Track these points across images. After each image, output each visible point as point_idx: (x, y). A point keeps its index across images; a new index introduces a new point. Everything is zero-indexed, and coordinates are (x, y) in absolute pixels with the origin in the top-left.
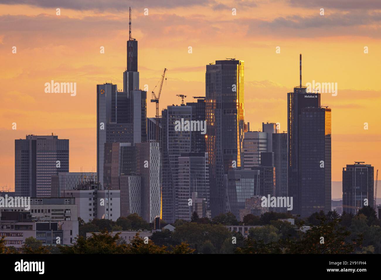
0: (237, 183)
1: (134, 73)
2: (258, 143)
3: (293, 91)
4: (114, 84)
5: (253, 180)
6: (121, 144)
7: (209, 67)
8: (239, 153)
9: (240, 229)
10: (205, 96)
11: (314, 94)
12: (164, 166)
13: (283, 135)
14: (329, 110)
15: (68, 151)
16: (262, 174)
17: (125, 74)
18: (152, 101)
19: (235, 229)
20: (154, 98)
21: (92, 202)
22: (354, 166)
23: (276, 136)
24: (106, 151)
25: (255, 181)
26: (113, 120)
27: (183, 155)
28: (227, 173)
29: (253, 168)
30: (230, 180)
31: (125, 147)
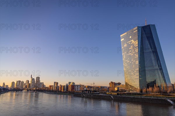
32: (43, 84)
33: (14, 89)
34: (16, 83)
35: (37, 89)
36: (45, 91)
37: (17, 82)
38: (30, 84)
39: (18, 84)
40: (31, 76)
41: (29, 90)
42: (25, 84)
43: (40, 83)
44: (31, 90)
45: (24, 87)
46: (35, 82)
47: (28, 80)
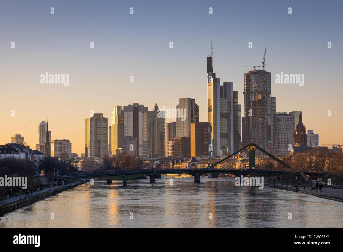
32: (301, 126)
33: (108, 162)
34: (113, 121)
35: (258, 161)
36: (314, 176)
37: (121, 113)
38: (206, 125)
39: (129, 132)
40: (210, 69)
41: (203, 172)
42: (172, 126)
43: (278, 117)
44: (214, 173)
45: (168, 151)
46: (237, 108)
47: (192, 102)
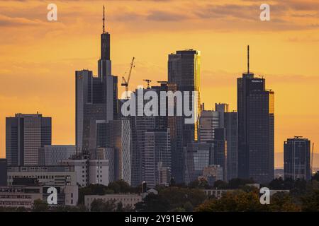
0: (195, 154)
1: (107, 61)
2: (212, 121)
3: (241, 77)
4: (90, 70)
5: (208, 152)
6: (97, 121)
7: (171, 56)
8: (196, 129)
9: (214, 192)
10: (167, 80)
11: (259, 79)
12: (134, 140)
13: (233, 113)
14: (273, 93)
15: (51, 127)
16: (215, 147)
17: (99, 62)
18: (122, 85)
19: (210, 192)
20: (124, 83)
21: (85, 169)
22: (293, 140)
23: (227, 114)
24: (85, 127)
25: (210, 152)
26: (89, 101)
27: (149, 130)
28: (186, 146)
29: (208, 142)
30: (188, 152)
31: (100, 124)
